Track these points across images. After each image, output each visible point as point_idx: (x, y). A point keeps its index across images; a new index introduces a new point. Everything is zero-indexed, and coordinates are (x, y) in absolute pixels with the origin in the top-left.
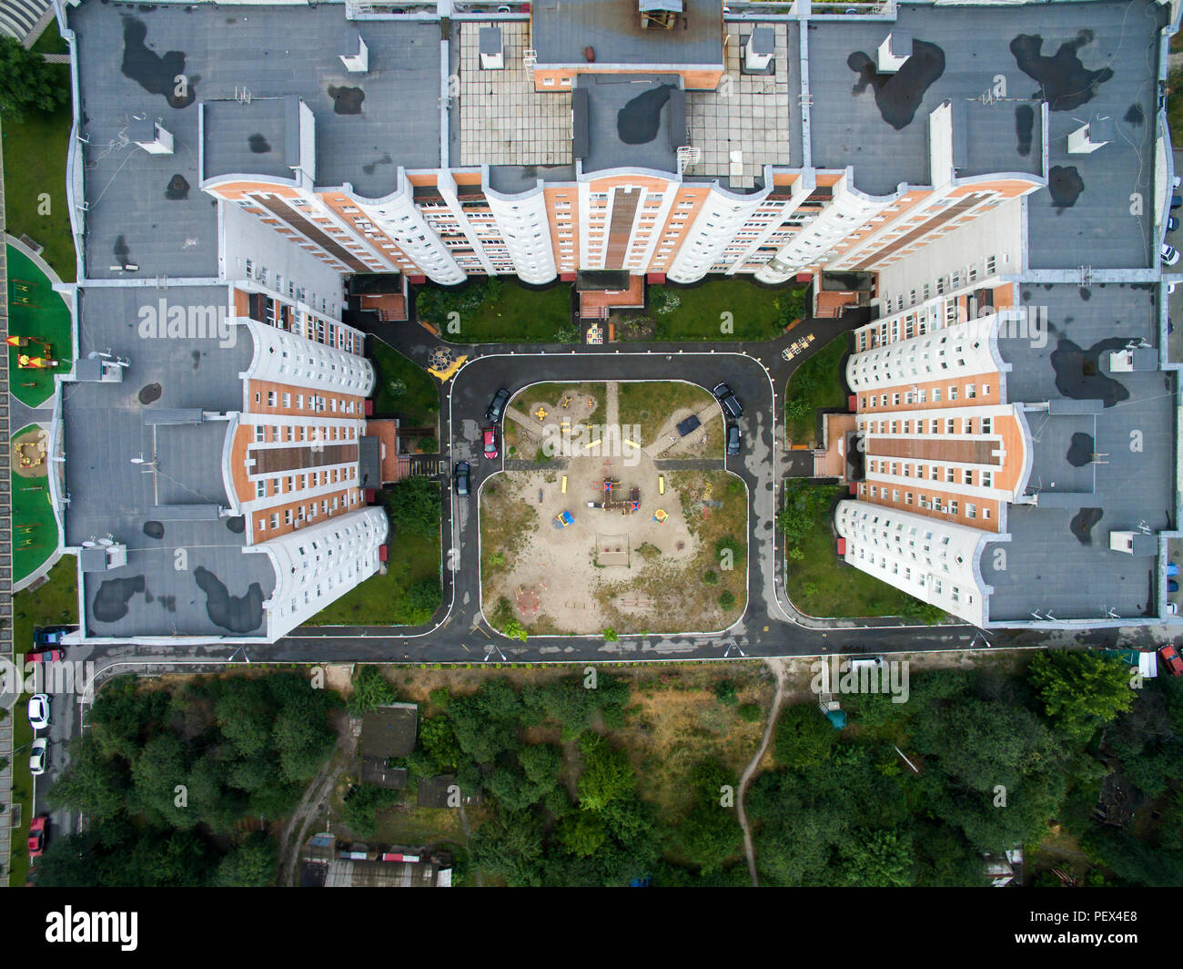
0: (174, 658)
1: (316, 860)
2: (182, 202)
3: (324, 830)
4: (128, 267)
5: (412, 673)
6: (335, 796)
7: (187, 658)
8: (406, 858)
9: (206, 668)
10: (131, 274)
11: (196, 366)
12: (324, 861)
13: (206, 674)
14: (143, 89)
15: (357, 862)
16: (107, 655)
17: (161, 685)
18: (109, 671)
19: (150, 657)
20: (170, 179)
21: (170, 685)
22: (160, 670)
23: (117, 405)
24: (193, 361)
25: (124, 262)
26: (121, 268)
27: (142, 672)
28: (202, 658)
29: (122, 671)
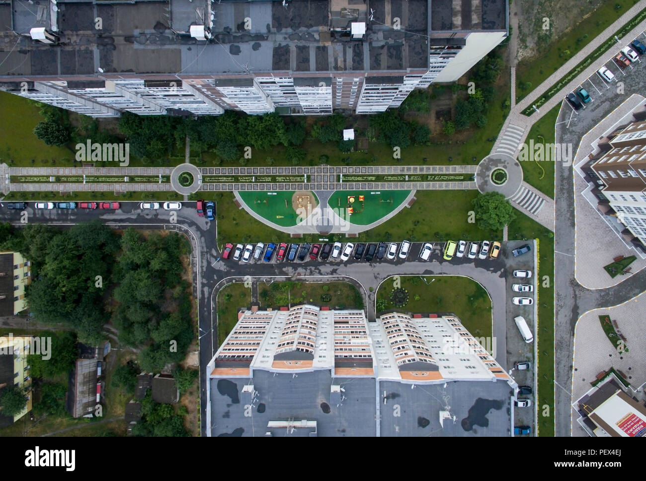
0: (200, 271)
1: (97, 351)
2: (417, 424)
3: (112, 347)
4: (385, 399)
5: (195, 393)
6: (130, 354)
7: (200, 278)
8: (98, 395)
9: (195, 288)
10: (382, 400)
11: (339, 431)
12: (96, 355)
13: (192, 288)
14: (471, 407)
15: (96, 371)
16: (201, 237)
17: (186, 266)
18: (193, 238)
19: (200, 259)
20: (428, 419)
21: (186, 271)
22: (194, 264)
23: (320, 393)
24: (341, 429)
25: (387, 397)
26: (385, 396)
27: (193, 255)
28: (201, 286)
29: (193, 246)
